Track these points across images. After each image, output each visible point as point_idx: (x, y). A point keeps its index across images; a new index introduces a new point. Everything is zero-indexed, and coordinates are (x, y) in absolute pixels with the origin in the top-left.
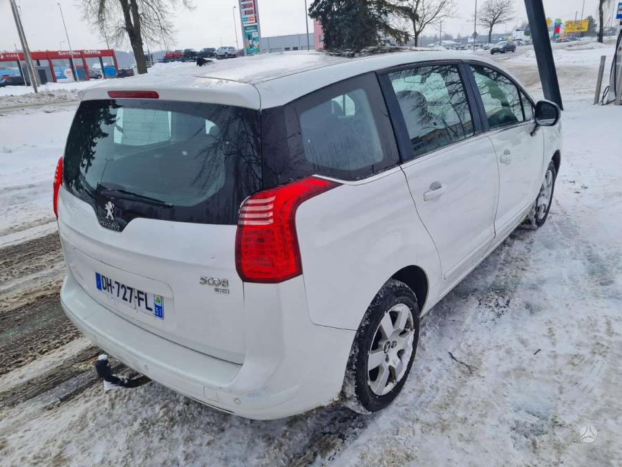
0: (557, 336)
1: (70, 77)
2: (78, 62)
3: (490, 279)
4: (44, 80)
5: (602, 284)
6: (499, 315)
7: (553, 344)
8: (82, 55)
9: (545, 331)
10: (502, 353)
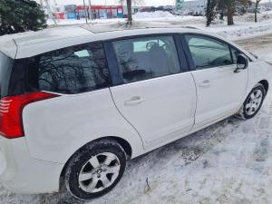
0: (206, 185)
1: (105, 17)
2: (108, 11)
3: (198, 143)
4: (95, 18)
5: (257, 160)
6: (187, 164)
7: (201, 188)
8: (110, 8)
9: (202, 180)
10: (171, 186)
